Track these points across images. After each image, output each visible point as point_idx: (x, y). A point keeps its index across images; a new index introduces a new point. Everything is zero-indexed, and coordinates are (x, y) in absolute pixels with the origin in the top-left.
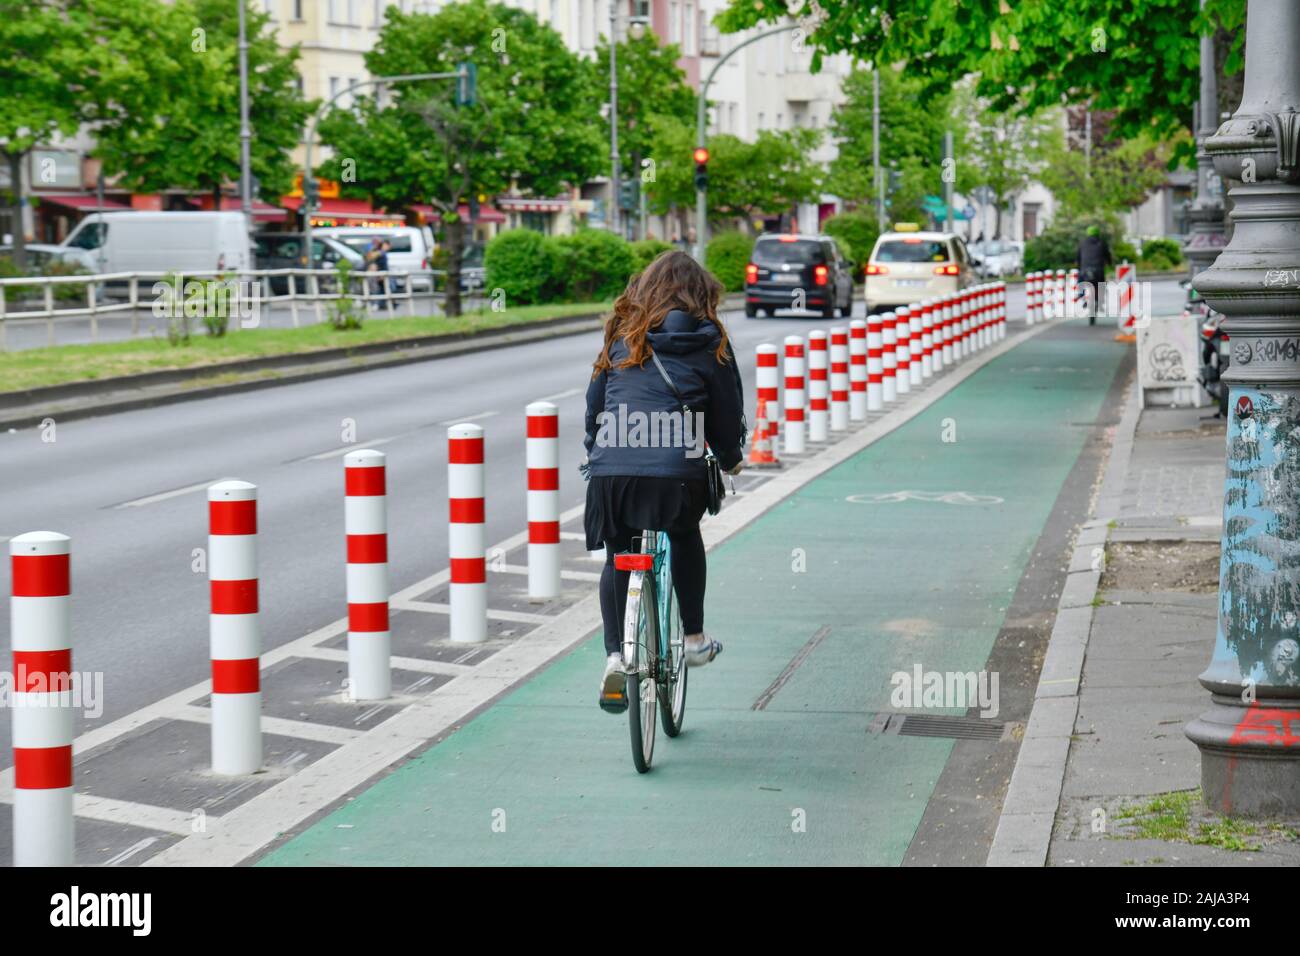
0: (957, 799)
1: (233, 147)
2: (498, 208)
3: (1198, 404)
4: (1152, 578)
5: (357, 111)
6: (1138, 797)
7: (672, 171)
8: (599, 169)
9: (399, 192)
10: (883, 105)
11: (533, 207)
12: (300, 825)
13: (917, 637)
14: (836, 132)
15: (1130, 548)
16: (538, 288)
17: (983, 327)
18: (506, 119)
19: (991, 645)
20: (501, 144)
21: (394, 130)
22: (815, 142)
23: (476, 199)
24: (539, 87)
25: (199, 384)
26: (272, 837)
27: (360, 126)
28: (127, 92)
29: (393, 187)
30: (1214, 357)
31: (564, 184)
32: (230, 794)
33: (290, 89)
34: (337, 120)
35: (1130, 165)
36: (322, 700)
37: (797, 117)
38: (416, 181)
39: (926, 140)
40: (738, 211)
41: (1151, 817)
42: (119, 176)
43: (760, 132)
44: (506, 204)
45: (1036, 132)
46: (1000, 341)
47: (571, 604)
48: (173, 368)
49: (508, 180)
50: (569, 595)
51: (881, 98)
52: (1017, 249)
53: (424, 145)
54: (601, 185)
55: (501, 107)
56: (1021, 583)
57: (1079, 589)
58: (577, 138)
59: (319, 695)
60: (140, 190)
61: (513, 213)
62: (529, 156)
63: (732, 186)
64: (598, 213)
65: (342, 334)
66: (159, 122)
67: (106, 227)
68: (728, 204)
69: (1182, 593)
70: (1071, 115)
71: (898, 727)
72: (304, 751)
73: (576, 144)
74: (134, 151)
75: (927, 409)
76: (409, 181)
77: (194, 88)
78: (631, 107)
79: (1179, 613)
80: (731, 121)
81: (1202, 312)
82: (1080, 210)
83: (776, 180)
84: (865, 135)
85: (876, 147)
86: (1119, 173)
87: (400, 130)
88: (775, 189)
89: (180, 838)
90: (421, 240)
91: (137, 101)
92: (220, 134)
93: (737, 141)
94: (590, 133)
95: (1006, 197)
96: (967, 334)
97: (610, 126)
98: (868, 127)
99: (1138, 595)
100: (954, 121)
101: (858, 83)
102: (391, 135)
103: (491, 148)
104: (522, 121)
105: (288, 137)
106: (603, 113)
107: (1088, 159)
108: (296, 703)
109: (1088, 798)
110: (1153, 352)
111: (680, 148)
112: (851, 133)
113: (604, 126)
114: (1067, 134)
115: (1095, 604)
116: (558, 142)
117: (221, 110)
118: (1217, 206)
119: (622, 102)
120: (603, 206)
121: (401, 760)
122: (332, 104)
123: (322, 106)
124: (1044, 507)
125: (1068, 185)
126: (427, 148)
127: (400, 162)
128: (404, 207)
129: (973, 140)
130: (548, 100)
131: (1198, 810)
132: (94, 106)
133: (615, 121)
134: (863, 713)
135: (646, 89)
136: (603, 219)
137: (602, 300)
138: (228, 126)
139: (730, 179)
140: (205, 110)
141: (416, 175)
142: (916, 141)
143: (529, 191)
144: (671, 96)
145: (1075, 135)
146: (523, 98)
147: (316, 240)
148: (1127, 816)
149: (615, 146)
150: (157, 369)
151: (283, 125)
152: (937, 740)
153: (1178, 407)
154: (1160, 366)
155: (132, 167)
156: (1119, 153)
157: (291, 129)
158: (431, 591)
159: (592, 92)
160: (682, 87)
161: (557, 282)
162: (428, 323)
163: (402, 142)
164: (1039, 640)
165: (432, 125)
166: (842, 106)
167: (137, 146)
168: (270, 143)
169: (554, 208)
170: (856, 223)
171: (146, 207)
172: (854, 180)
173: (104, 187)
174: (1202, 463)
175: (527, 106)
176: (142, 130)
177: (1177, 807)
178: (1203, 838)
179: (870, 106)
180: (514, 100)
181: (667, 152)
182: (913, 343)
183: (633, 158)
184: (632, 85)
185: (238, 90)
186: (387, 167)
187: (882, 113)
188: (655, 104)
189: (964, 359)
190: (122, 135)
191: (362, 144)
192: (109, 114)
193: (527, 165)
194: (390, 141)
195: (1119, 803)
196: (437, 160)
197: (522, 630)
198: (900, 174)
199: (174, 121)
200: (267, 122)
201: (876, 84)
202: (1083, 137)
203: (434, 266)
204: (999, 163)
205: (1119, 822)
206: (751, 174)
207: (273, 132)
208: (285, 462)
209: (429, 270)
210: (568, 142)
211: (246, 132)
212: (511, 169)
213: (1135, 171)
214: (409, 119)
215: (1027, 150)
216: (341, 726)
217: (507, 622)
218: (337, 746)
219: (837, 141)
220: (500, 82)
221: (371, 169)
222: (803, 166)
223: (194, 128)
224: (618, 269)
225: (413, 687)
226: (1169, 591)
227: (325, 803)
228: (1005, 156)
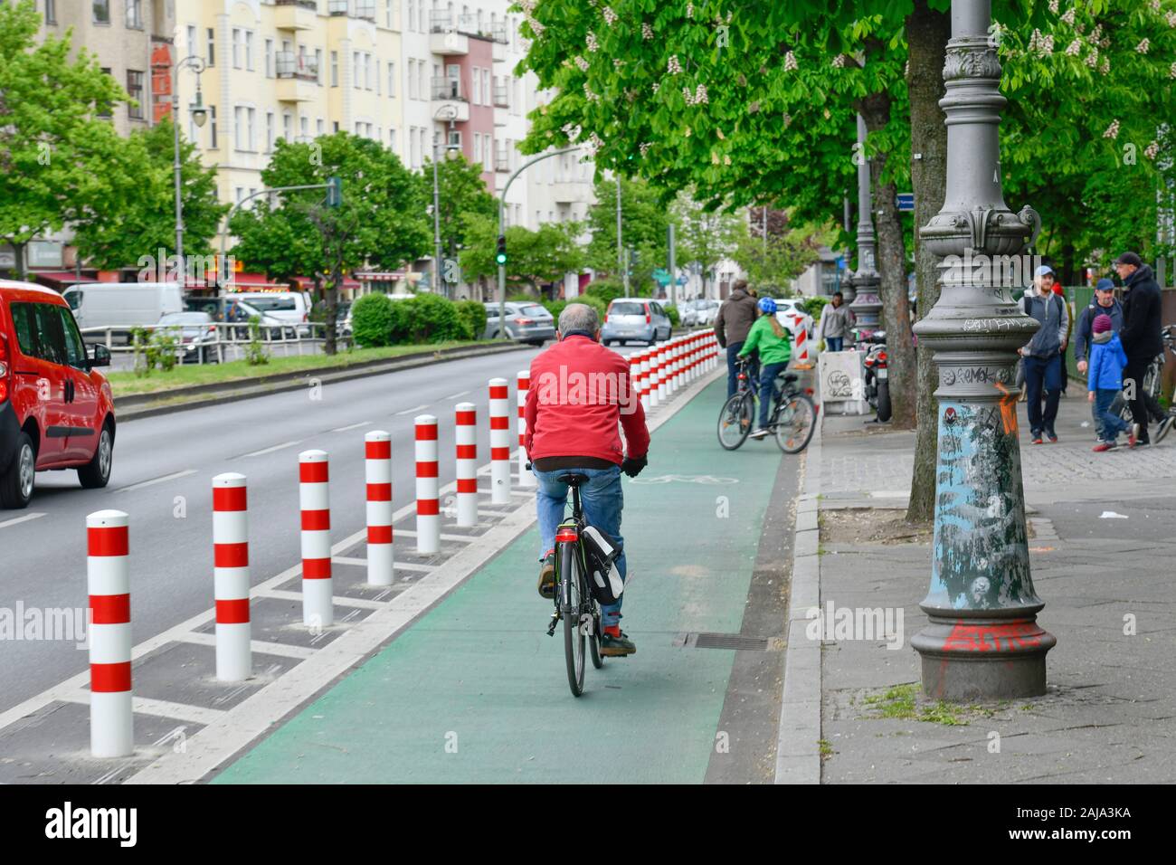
0: (744, 692)
1: (170, 237)
2: (355, 278)
3: (861, 412)
4: (855, 534)
5: (255, 211)
6: (875, 689)
7: (480, 252)
8: (427, 250)
9: (286, 268)
10: (623, 205)
11: (379, 278)
12: (285, 717)
13: (696, 578)
14: (591, 224)
15: (834, 514)
16: (388, 334)
17: (703, 359)
18: (361, 216)
19: (749, 583)
20: (357, 234)
21: (282, 224)
22: (580, 231)
23: (340, 272)
24: (384, 193)
25: (159, 404)
26: (268, 725)
27: (258, 222)
28: (97, 200)
29: (282, 265)
30: (873, 379)
31: (402, 261)
32: (233, 695)
33: (210, 197)
34: (242, 218)
35: (795, 247)
36: (284, 628)
37: (563, 214)
38: (299, 260)
39: (654, 230)
40: (526, 280)
41: (889, 702)
42: (89, 258)
43: (541, 224)
44: (360, 275)
45: (729, 224)
46: (714, 369)
47: (448, 558)
48: (141, 393)
49: (363, 258)
50: (447, 551)
51: (622, 200)
52: (717, 305)
53: (304, 235)
54: (428, 261)
55: (358, 208)
56: (761, 539)
57: (806, 542)
58: (410, 229)
59: (282, 624)
60: (104, 268)
61: (365, 282)
62: (377, 242)
63: (523, 262)
64: (425, 281)
65: (256, 368)
66: (119, 221)
67: (82, 294)
68: (519, 274)
69: (877, 545)
70: (752, 213)
71: (694, 642)
72: (278, 664)
73: (411, 233)
74: (100, 241)
75: (673, 417)
76: (293, 260)
77: (144, 197)
78: (448, 208)
79: (879, 559)
80: (517, 216)
81: (863, 348)
82: (761, 277)
83: (552, 258)
84: (611, 226)
85: (619, 234)
86: (788, 252)
87: (286, 225)
88: (551, 264)
89: (203, 726)
90: (302, 301)
91: (104, 206)
92: (161, 229)
93: (525, 231)
94: (420, 226)
95: (709, 269)
96: (694, 364)
97: (434, 221)
98: (613, 220)
99: (848, 547)
100: (673, 217)
101: (605, 190)
102: (280, 228)
103: (350, 236)
104: (372, 217)
105: (209, 230)
106: (429, 211)
107: (765, 243)
108: (267, 630)
109: (841, 690)
110: (830, 377)
111: (486, 236)
112: (601, 225)
113: (430, 221)
114: (749, 226)
115: (820, 553)
116: (397, 231)
117: (162, 212)
118: (872, 275)
119: (442, 204)
120: (429, 276)
121: (349, 670)
122: (239, 207)
123: (232, 209)
124: (768, 486)
125: (753, 260)
126: (306, 237)
127: (287, 247)
128: (289, 279)
129: (685, 230)
130: (390, 203)
131: (920, 697)
132: (74, 210)
133: (438, 217)
134: (669, 632)
135: (458, 195)
136: (429, 285)
137: (434, 343)
138: (166, 223)
139: (521, 257)
140: (150, 212)
141: (299, 256)
142: (646, 230)
143: (378, 266)
144: (476, 199)
145: (755, 226)
146: (373, 201)
147: (229, 302)
148: (871, 702)
149: (438, 234)
150: (130, 394)
151: (205, 221)
152: (723, 651)
153: (847, 415)
154: (834, 386)
155: (99, 252)
156: (787, 238)
157: (211, 224)
158: (348, 549)
159: (420, 197)
160: (484, 194)
161: (401, 330)
162: (315, 359)
163: (288, 233)
164: (782, 580)
165: (309, 220)
166: (594, 206)
167: (102, 237)
168: (196, 234)
169: (394, 278)
170: (609, 288)
171: (108, 281)
172: (607, 258)
173: (81, 266)
174: (872, 454)
175: (376, 207)
176: (107, 226)
177: (904, 696)
178: (928, 717)
179: (614, 206)
180: (366, 203)
181: (477, 238)
182: (660, 371)
183: (449, 243)
184: (449, 191)
185: (174, 197)
186: (278, 250)
187: (623, 211)
188: (465, 205)
189: (692, 382)
190: (94, 231)
191: (260, 235)
192: (84, 216)
193: (376, 248)
194: (280, 232)
195: (863, 693)
196: (313, 245)
197: (417, 576)
198: (638, 253)
199: (129, 219)
200: (193, 220)
201: (619, 191)
202: (761, 227)
203: (311, 320)
204: (704, 245)
205: (867, 706)
206: (535, 253)
207: (198, 227)
208: (227, 459)
209: (307, 323)
210: (405, 231)
211: (180, 227)
212: (365, 251)
213: (799, 251)
214: (293, 217)
215: (723, 237)
216: (301, 645)
217: (405, 571)
218: (302, 660)
219: (591, 230)
220: (357, 190)
221: (266, 252)
222: (571, 248)
223: (142, 224)
224: (444, 320)
225: (347, 617)
226: (867, 543)
227: (300, 701)
228: (707, 241)
